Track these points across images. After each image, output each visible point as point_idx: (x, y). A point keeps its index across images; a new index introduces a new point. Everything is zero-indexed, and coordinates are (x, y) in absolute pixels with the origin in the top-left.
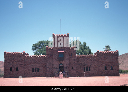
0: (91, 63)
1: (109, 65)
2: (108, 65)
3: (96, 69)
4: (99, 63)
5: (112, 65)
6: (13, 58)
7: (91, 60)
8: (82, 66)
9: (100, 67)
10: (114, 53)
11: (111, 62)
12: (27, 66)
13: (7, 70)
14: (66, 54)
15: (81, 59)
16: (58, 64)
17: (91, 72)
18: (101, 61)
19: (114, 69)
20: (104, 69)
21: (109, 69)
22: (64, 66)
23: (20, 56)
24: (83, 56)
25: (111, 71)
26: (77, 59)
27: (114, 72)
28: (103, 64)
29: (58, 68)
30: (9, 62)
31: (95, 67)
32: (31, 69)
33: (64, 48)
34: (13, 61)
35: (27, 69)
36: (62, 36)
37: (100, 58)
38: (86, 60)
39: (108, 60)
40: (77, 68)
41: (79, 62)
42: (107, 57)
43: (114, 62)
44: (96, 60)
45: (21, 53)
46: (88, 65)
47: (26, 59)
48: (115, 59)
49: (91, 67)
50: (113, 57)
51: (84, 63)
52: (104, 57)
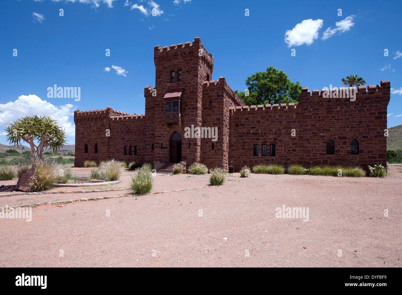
0: (279, 130)
1: (345, 138)
2: (340, 138)
3: (294, 150)
4: (305, 130)
5: (357, 137)
6: (88, 124)
7: (278, 121)
8: (248, 141)
9: (311, 142)
10: (367, 93)
11: (352, 127)
12: (113, 141)
13: (80, 149)
14: (190, 102)
15: (245, 118)
16: (166, 134)
17: (276, 158)
18: (314, 123)
19: (365, 151)
20: (322, 151)
21: (342, 151)
22: (183, 141)
23: (100, 117)
24: (255, 108)
25: (351, 156)
26: (234, 119)
27: (362, 161)
28: (322, 134)
29: (166, 146)
30: (82, 134)
31: (293, 144)
32: (122, 148)
33: (185, 83)
34: (89, 129)
35: (115, 147)
36: (180, 49)
37: (312, 114)
38: (262, 123)
39: (342, 119)
40: (234, 146)
41: (240, 128)
42: (338, 107)
43: (365, 125)
44: (298, 119)
45: (103, 112)
46: (269, 137)
47: (112, 125)
48: (374, 113)
49: (278, 142)
50: (366, 106)
51: (255, 132)
52: (327, 109)
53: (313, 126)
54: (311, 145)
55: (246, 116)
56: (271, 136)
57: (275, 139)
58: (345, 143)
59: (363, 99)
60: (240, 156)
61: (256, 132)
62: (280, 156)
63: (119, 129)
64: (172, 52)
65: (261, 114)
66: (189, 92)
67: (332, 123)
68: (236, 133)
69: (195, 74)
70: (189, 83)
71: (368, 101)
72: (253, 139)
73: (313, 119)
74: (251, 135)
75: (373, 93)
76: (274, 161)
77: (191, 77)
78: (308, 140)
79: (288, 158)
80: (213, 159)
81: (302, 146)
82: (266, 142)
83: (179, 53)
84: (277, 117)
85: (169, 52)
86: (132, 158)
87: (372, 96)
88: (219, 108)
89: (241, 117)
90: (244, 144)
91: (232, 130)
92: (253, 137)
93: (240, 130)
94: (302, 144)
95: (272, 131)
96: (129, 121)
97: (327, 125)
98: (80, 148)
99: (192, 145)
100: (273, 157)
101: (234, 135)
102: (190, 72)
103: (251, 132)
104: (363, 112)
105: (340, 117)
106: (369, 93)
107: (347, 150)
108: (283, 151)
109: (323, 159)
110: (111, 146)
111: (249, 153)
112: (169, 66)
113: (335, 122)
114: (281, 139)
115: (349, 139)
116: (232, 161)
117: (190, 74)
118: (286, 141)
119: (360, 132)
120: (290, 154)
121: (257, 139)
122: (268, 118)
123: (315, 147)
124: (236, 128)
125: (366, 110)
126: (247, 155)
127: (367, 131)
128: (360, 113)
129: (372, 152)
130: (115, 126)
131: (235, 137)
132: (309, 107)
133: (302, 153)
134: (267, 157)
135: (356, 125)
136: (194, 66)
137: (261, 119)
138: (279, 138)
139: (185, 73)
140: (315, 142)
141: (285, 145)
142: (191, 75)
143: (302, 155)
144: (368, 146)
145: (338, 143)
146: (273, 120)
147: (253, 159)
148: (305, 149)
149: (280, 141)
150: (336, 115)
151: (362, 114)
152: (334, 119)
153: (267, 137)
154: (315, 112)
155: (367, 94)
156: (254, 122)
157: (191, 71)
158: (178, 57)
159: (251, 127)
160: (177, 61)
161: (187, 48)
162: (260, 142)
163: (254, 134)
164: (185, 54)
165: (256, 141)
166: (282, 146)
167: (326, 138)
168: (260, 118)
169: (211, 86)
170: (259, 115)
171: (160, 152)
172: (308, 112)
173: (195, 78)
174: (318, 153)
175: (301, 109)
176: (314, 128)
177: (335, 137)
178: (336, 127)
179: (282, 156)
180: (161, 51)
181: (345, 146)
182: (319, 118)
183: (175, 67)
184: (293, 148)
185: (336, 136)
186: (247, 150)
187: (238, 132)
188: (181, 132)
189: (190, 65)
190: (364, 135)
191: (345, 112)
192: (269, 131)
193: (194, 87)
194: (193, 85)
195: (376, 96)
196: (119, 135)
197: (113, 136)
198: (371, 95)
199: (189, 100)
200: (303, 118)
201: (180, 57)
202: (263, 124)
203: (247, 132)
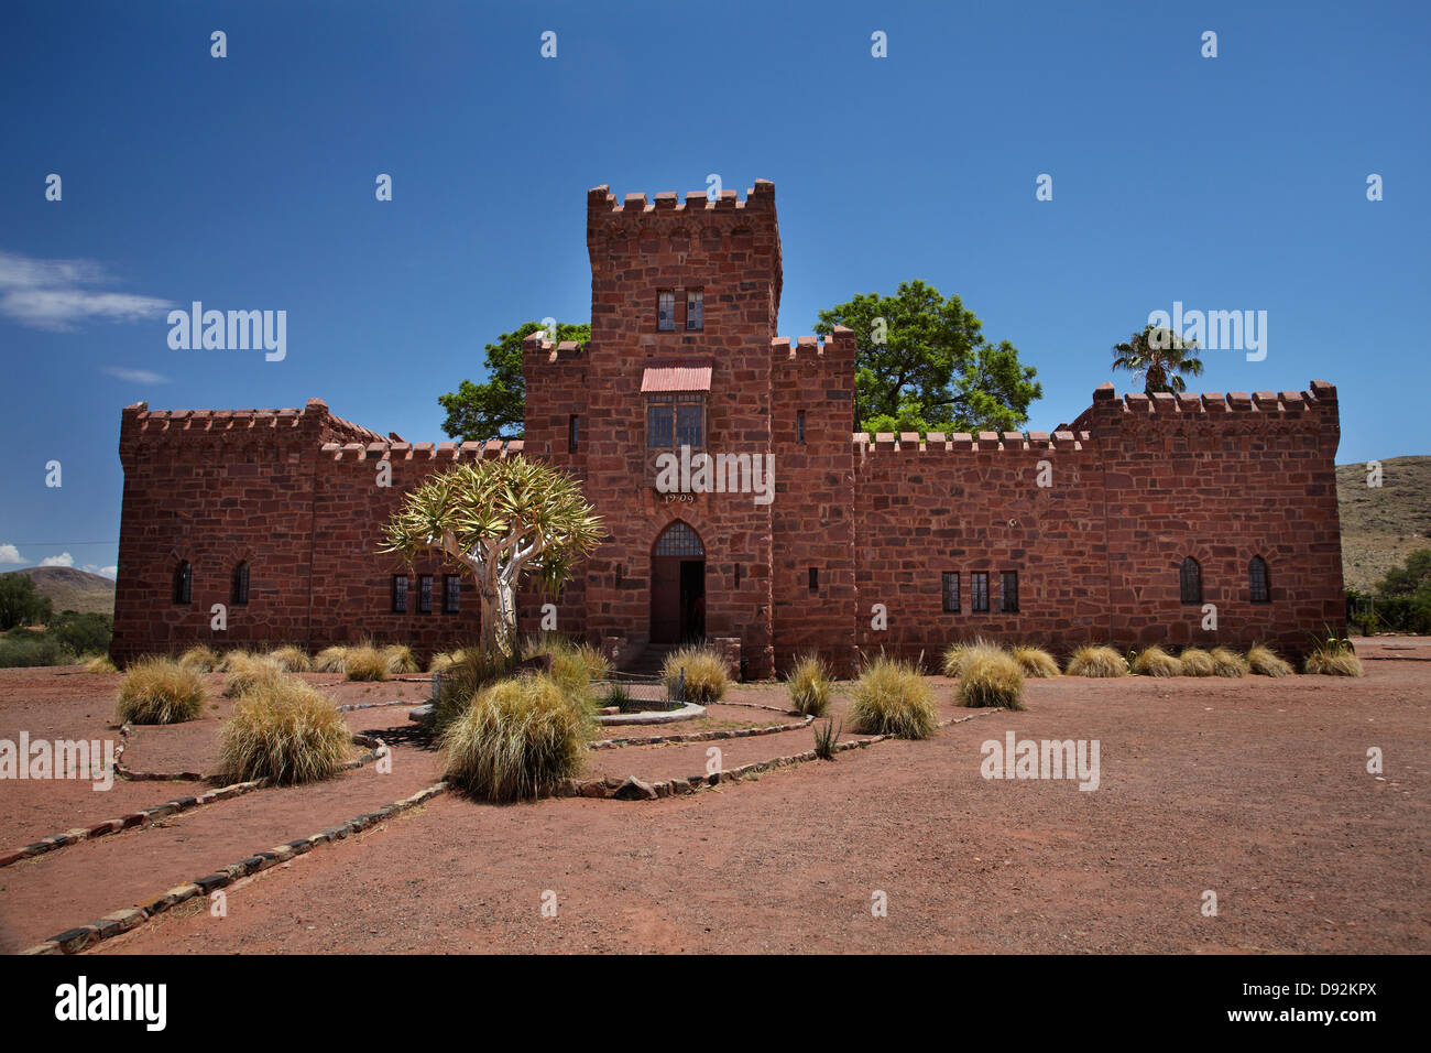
0: (1030, 522)
1: (1231, 551)
2: (1218, 552)
3: (1081, 592)
4: (1112, 524)
5: (1264, 550)
6: (201, 471)
7: (1024, 490)
8: (921, 558)
9: (1131, 564)
10: (1282, 415)
11: (1249, 518)
12: (335, 553)
13: (146, 585)
14: (738, 411)
15: (910, 475)
16: (638, 530)
17: (1023, 622)
18: (1137, 502)
19: (1288, 592)
20: (1169, 592)
21: (1226, 591)
22: (710, 557)
23: (270, 445)
24: (942, 445)
25: (1253, 609)
26: (869, 480)
27: (1284, 624)
28: (1163, 539)
29: (636, 577)
30: (162, 514)
31: (1075, 570)
32: (381, 583)
33: (717, 341)
34: (204, 494)
35: (341, 579)
36: (698, 212)
37: (1131, 471)
38: (972, 495)
39: (1218, 492)
40: (871, 579)
41: (893, 514)
42: (1206, 453)
43: (1283, 513)
44: (1088, 488)
45: (285, 421)
46: (996, 547)
47: (328, 481)
48: (1303, 478)
49: (1028, 564)
50: (1281, 454)
51: (947, 527)
52: (1173, 456)
53: (1137, 510)
54: (1134, 575)
55: (914, 470)
56: (1002, 544)
57: (1017, 554)
58: (1231, 567)
59: (1271, 432)
60: (895, 616)
61: (950, 527)
62: (1038, 614)
63: (366, 501)
64: (664, 221)
65: (965, 466)
66: (736, 373)
67: (1190, 501)
68: (877, 532)
69: (757, 308)
70: (734, 341)
71: (1285, 439)
72: (941, 552)
73: (1135, 488)
74: (931, 537)
75: (1297, 416)
76: (1015, 629)
77: (743, 319)
78: (1123, 556)
79: (1061, 617)
80: (815, 628)
81: (1106, 578)
82: (987, 563)
83: (695, 228)
84: (1020, 477)
85: (653, 219)
86: (431, 627)
87: (1295, 425)
88: (835, 437)
89: (896, 471)
90: (908, 571)
91: (864, 517)
92: (938, 543)
93: (892, 519)
94: (1103, 570)
95: (1005, 524)
96: (417, 466)
97: (1177, 508)
98: (148, 580)
99: (749, 573)
100: (1011, 616)
101: (870, 538)
102: (735, 302)
103: (934, 527)
104: (1274, 473)
105: (1214, 486)
106: (1288, 415)
107: (1240, 591)
108: (1044, 594)
109: (1172, 621)
110: (323, 572)
111: (928, 602)
112: (648, 270)
113: (1198, 499)
114: (1037, 553)
115: (1243, 554)
116: (865, 634)
117: (736, 307)
118: (1052, 560)
119: (1271, 532)
120: (1067, 606)
121: (953, 553)
122: (990, 477)
123: (1146, 582)
124: (879, 512)
125: (1281, 465)
126: (919, 612)
127: (1291, 530)
128: (1266, 475)
129: (1307, 595)
130: (343, 486)
131: (873, 545)
132: (1122, 449)
133: (1105, 602)
134: (990, 616)
135: (1257, 511)
136: (753, 280)
137: (965, 481)
138: (1030, 551)
139: (718, 305)
140: (1144, 563)
141: (1049, 575)
142: (742, 314)
143: (1108, 609)
144: (1296, 578)
145: (1212, 566)
146: (1008, 487)
147: (942, 626)
148: (1116, 588)
149: (1033, 559)
150: (1202, 478)
151: (1273, 478)
152: (1194, 489)
153: (989, 544)
154: (1139, 464)
155: (1282, 418)
156: (940, 490)
157: (741, 297)
158: (686, 240)
159: (932, 511)
160: (685, 254)
161: (724, 212)
162: (964, 565)
163: (942, 533)
164: (717, 232)
165: (952, 559)
166: (1040, 577)
167: (1177, 551)
168: (962, 479)
169: (805, 357)
170: (958, 466)
171: (613, 602)
172: (1118, 464)
173: (756, 324)
174: (1157, 599)
175: (1096, 455)
176: (1141, 518)
177: (1203, 549)
178: (1203, 517)
179: (1043, 614)
180: (619, 209)
181: (1231, 577)
182: (1152, 486)
183: (675, 276)
184: (1076, 586)
185: (1206, 546)
186: (922, 591)
187: (885, 525)
188: (704, 525)
189: (734, 276)
190: (1282, 543)
191: (1225, 469)
192: (994, 524)
193: (753, 356)
194: (751, 351)
195: (1306, 426)
196: (364, 526)
197: (334, 528)
198: (1293, 421)
199: (735, 404)
200: (1103, 485)
201: (696, 242)
202: (972, 500)
203: (917, 529)
